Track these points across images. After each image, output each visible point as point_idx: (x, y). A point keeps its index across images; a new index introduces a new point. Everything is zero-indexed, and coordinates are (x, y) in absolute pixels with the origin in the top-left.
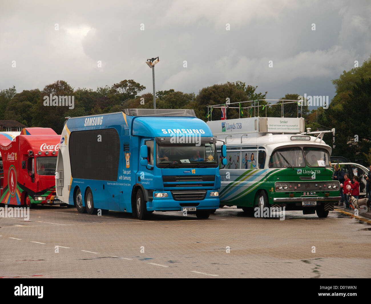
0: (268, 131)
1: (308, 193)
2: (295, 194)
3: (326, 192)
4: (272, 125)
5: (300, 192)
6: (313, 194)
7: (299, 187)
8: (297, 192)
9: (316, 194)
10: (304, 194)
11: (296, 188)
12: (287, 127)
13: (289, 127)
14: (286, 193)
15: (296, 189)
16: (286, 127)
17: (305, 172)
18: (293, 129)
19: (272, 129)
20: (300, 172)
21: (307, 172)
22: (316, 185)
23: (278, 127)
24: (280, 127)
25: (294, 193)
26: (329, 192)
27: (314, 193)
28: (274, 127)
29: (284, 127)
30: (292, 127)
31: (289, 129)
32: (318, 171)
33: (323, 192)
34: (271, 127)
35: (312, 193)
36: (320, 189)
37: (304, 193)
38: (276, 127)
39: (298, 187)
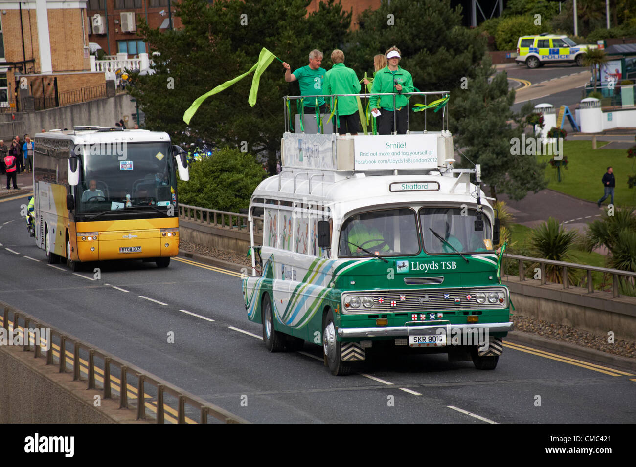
0: (357, 169)
1: (423, 317)
2: (393, 319)
3: (474, 313)
4: (367, 154)
5: (406, 314)
6: (437, 318)
7: (403, 302)
8: (397, 314)
9: (443, 318)
10: (413, 319)
11: (394, 304)
12: (405, 157)
13: (409, 157)
14: (370, 317)
15: (394, 307)
16: (402, 157)
17: (415, 266)
18: (421, 160)
19: (366, 162)
20: (403, 266)
21: (422, 267)
22: (447, 296)
23: (382, 158)
24: (386, 158)
25: (390, 315)
26: (480, 313)
27: (439, 315)
28: (370, 158)
29: (396, 158)
30: (418, 157)
31: (409, 161)
32: (451, 264)
33: (466, 313)
34: (363, 158)
35: (432, 315)
36: (458, 305)
37: (413, 316)
38: (378, 158)
39: (399, 302)
